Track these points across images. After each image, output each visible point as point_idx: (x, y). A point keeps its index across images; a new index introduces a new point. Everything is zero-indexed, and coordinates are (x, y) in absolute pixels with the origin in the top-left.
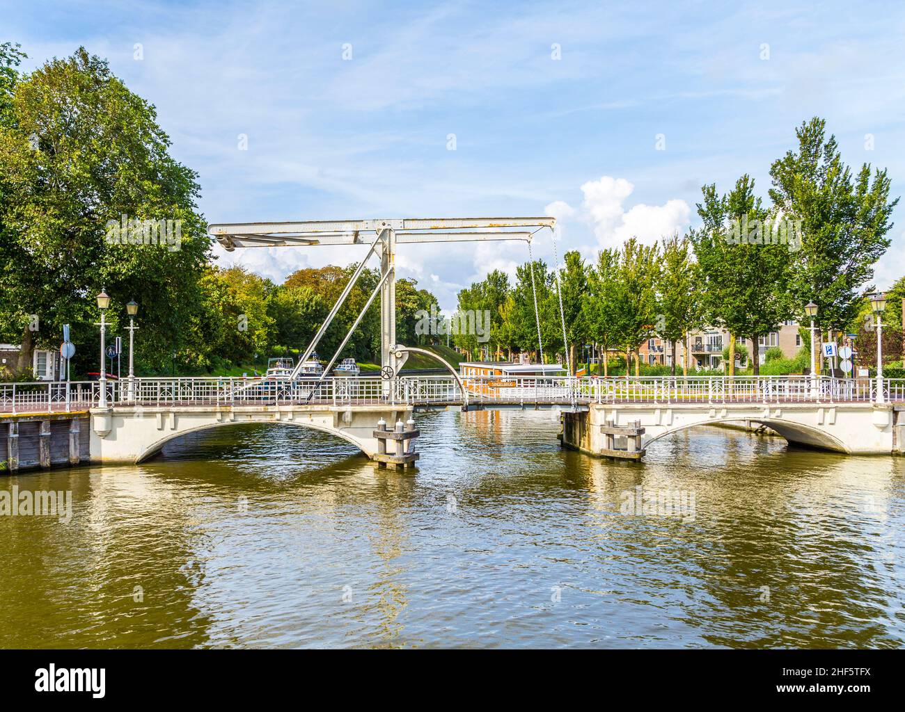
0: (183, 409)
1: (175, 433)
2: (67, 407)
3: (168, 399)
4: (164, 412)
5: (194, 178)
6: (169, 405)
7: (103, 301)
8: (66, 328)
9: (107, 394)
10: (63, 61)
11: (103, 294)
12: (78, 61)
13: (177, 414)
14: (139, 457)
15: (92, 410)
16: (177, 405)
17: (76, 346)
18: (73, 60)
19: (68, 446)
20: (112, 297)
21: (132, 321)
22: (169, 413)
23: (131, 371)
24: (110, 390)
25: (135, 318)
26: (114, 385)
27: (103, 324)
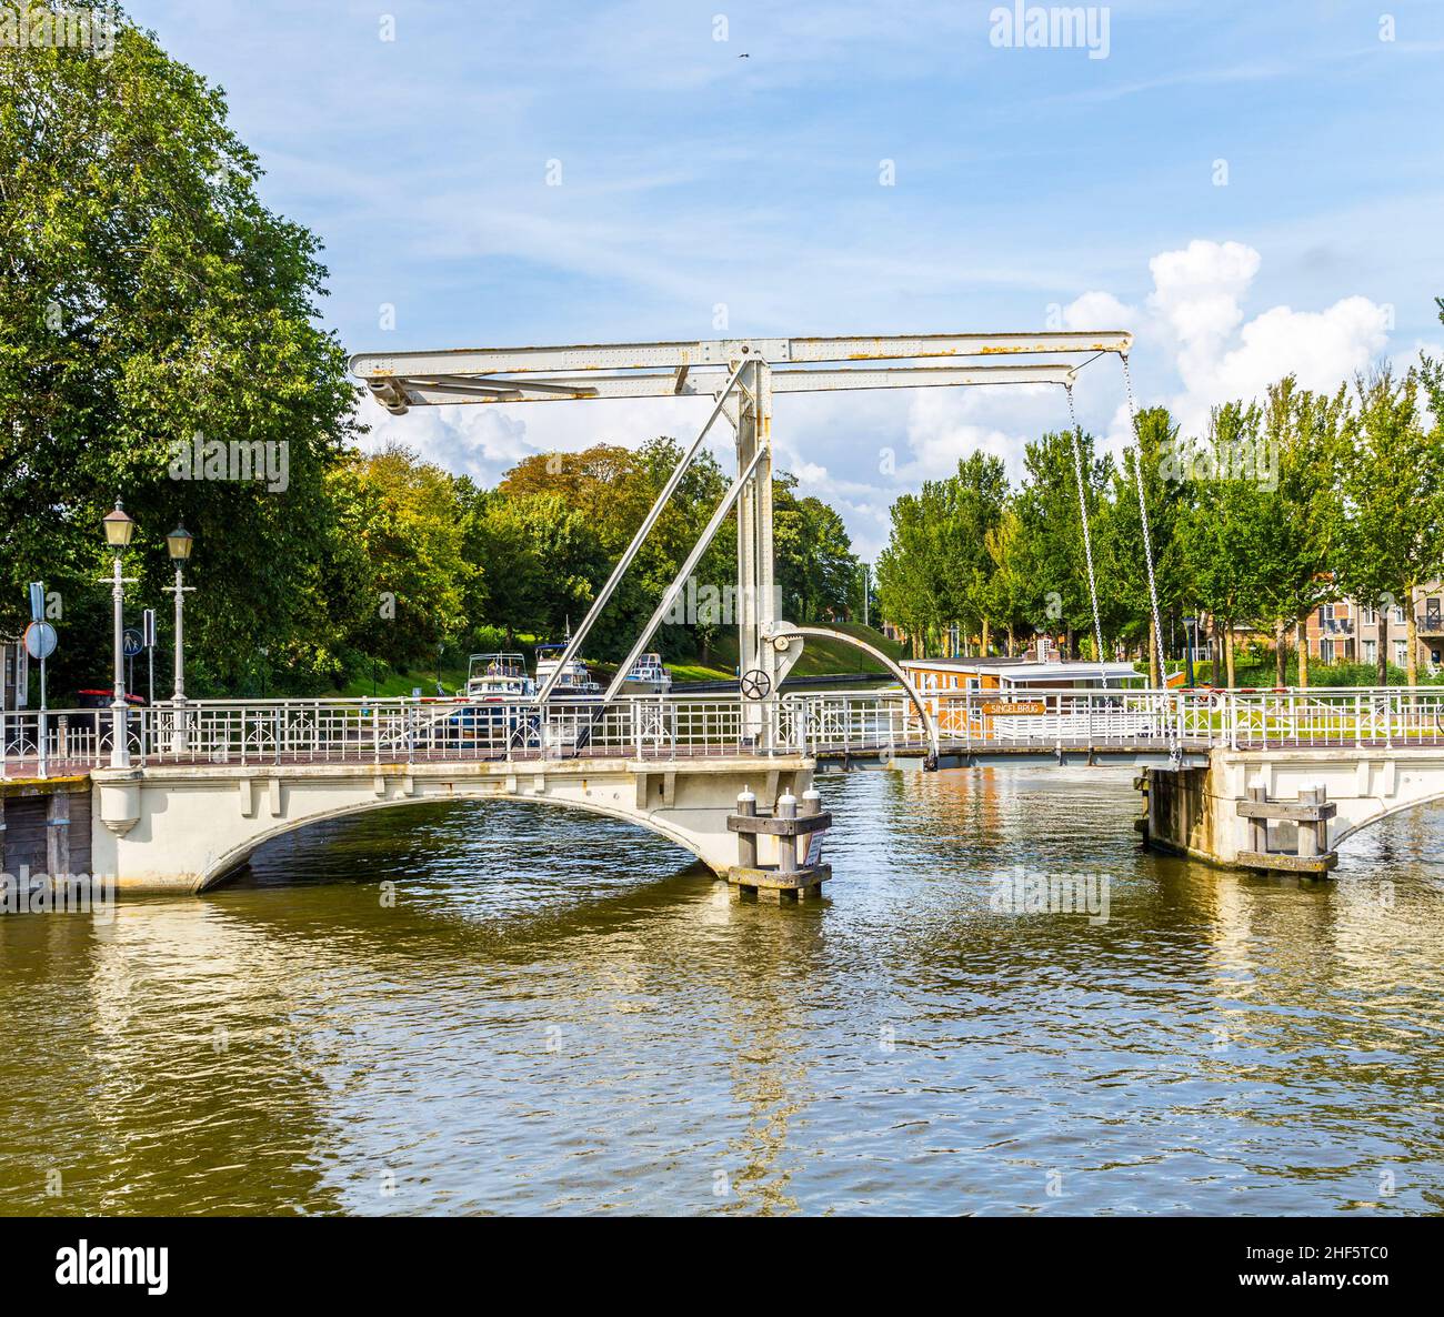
0: (299, 770)
1: (282, 825)
3: (266, 748)
5: (313, 251)
7: (118, 530)
8: (37, 589)
11: (118, 513)
14: (202, 876)
19: (42, 854)
20: (137, 520)
21: (179, 574)
22: (267, 778)
23: (178, 686)
24: (135, 729)
25: (187, 566)
26: (142, 719)
27: (118, 580)
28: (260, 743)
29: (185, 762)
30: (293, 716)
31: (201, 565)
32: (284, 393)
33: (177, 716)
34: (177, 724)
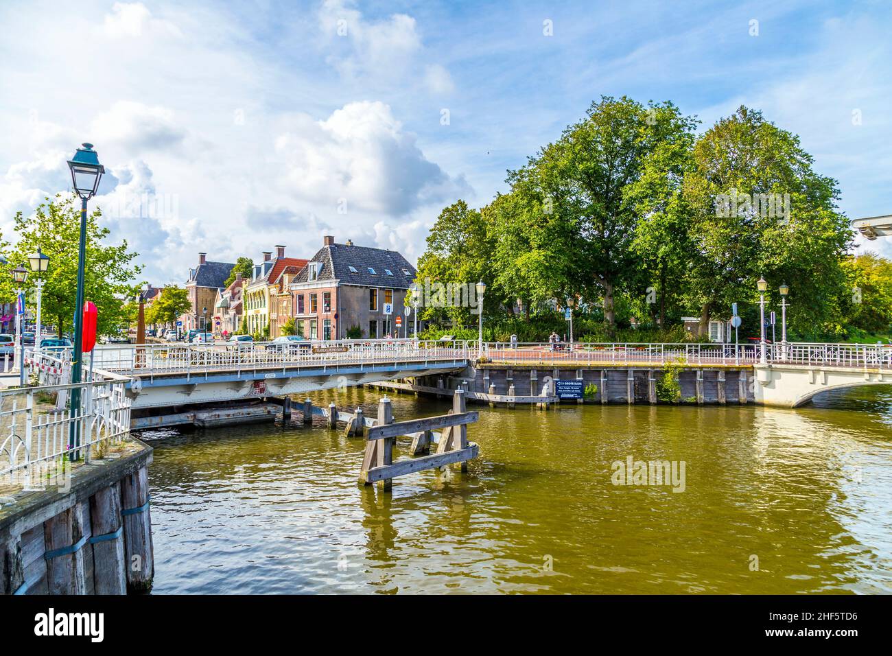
0: (832, 369)
1: (825, 388)
2: (737, 362)
3: (818, 360)
4: (816, 370)
5: (834, 185)
6: (819, 364)
7: (762, 285)
8: (734, 305)
9: (767, 354)
10: (728, 119)
11: (762, 280)
12: (738, 117)
13: (826, 372)
14: (794, 402)
15: (755, 365)
16: (826, 365)
17: (742, 319)
18: (734, 116)
19: (738, 390)
20: (768, 282)
21: (784, 300)
22: (819, 370)
23: (784, 337)
24: (769, 351)
25: (786, 297)
26: (771, 348)
27: (762, 302)
28: (816, 358)
29: (787, 363)
30: (829, 349)
31: (792, 297)
32: (824, 236)
33: (784, 348)
34: (784, 350)
